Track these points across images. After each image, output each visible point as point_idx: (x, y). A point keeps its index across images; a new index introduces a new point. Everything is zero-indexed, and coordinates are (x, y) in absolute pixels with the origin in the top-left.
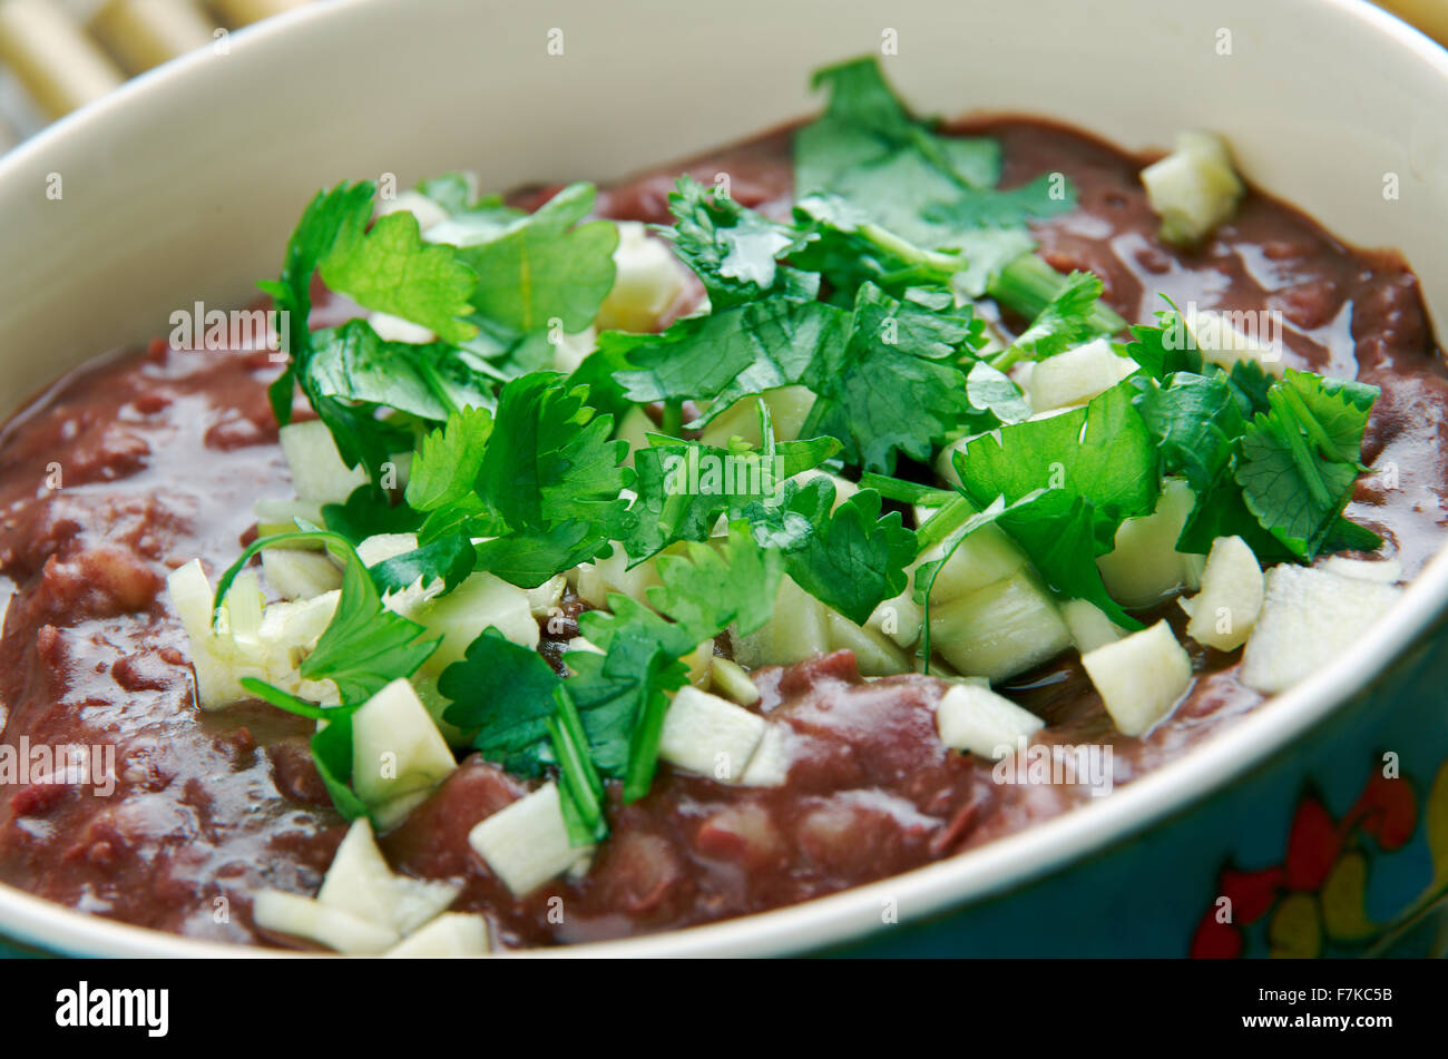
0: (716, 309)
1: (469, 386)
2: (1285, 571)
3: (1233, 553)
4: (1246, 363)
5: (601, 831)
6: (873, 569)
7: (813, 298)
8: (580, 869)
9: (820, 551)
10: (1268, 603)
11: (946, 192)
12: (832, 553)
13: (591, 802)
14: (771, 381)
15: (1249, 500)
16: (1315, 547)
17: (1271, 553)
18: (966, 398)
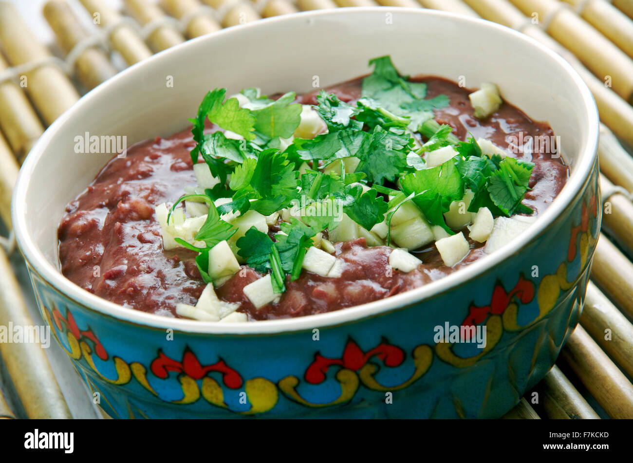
0: (330, 133)
1: (252, 153)
2: (501, 218)
3: (485, 213)
4: (496, 155)
5: (284, 289)
6: (373, 214)
7: (361, 129)
8: (277, 301)
9: (357, 207)
10: (495, 228)
11: (409, 99)
12: (361, 208)
13: (281, 281)
14: (346, 155)
15: (491, 197)
16: (512, 212)
17: (497, 213)
18: (406, 162)
